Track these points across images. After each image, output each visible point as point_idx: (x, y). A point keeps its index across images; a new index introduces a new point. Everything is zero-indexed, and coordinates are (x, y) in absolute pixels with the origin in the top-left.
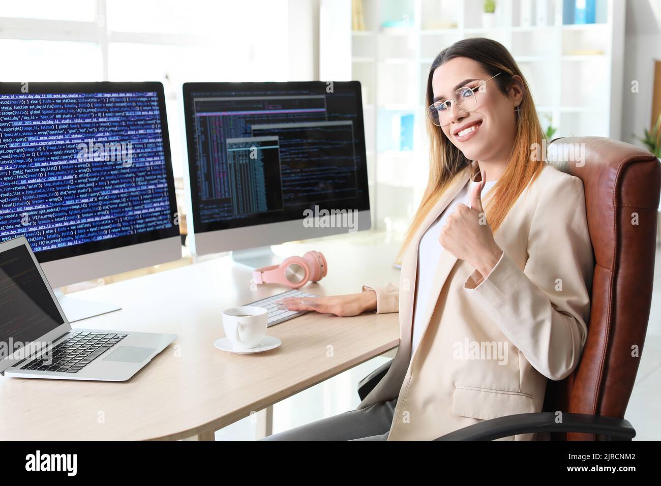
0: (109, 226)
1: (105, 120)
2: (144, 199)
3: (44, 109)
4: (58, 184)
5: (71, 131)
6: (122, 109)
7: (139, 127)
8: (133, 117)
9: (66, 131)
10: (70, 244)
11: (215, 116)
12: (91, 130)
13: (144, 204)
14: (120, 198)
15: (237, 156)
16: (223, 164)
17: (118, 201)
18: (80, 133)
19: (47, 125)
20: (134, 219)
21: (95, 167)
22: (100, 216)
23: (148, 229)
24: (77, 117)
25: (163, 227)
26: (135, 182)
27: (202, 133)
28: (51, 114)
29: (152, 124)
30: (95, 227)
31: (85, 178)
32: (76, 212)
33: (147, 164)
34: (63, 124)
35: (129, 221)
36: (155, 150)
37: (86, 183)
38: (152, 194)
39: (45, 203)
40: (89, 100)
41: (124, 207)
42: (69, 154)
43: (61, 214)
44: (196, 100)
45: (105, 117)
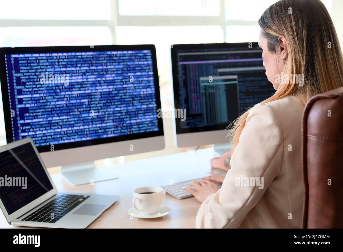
0: (113, 129)
1: (112, 67)
2: (138, 114)
3: (70, 62)
4: (77, 104)
5: (87, 74)
6: (125, 61)
7: (137, 71)
8: (132, 65)
9: (84, 74)
10: (84, 139)
11: (192, 64)
12: (102, 73)
13: (138, 116)
14: (121, 113)
15: (207, 88)
16: (197, 93)
17: (119, 114)
18: (94, 75)
19: (71, 71)
20: (131, 125)
21: (104, 94)
22: (106, 123)
23: (141, 131)
24: (92, 66)
25: (151, 130)
26: (133, 103)
27: (183, 74)
28: (74, 64)
29: (147, 69)
30: (102, 129)
31: (96, 101)
32: (89, 121)
33: (142, 93)
34: (82, 70)
35: (127, 126)
36: (148, 84)
37: (97, 104)
38: (144, 110)
39: (68, 115)
40: (101, 56)
41: (124, 118)
42: (86, 87)
43: (79, 122)
44: (179, 54)
45: (112, 65)
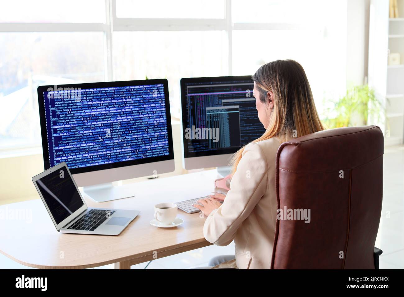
0: (130, 154)
1: (131, 100)
2: (152, 140)
3: (95, 96)
4: (101, 133)
5: (109, 107)
6: (141, 94)
7: (151, 103)
8: (148, 98)
9: (107, 106)
10: (106, 163)
11: (200, 96)
12: (122, 105)
13: (152, 142)
14: (138, 140)
15: (212, 117)
16: (203, 121)
17: (136, 141)
18: (115, 107)
19: (96, 104)
20: (146, 150)
21: (123, 124)
22: (125, 149)
23: (154, 156)
24: (114, 99)
25: (163, 154)
26: (147, 131)
27: (191, 104)
28: (99, 98)
29: (160, 101)
30: (121, 154)
31: (117, 130)
32: (111, 147)
33: (155, 122)
34: (105, 103)
35: (142, 151)
36: (160, 114)
37: (117, 132)
38: (157, 137)
39: (93, 142)
40: (122, 90)
41: (140, 144)
42: (108, 118)
43: (102, 148)
44: (188, 87)
45: (131, 98)
